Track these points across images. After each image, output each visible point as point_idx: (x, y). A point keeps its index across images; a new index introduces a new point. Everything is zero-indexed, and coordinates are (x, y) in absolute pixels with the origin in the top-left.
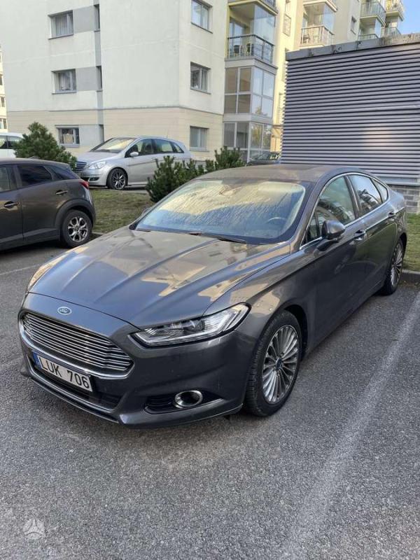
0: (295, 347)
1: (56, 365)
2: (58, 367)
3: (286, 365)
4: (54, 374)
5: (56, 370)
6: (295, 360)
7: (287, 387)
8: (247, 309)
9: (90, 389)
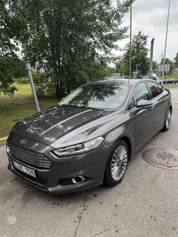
0: (126, 154)
1: (21, 165)
2: (21, 166)
3: (122, 163)
4: (20, 169)
5: (21, 168)
6: (126, 160)
7: (123, 172)
8: (103, 139)
9: (35, 176)
